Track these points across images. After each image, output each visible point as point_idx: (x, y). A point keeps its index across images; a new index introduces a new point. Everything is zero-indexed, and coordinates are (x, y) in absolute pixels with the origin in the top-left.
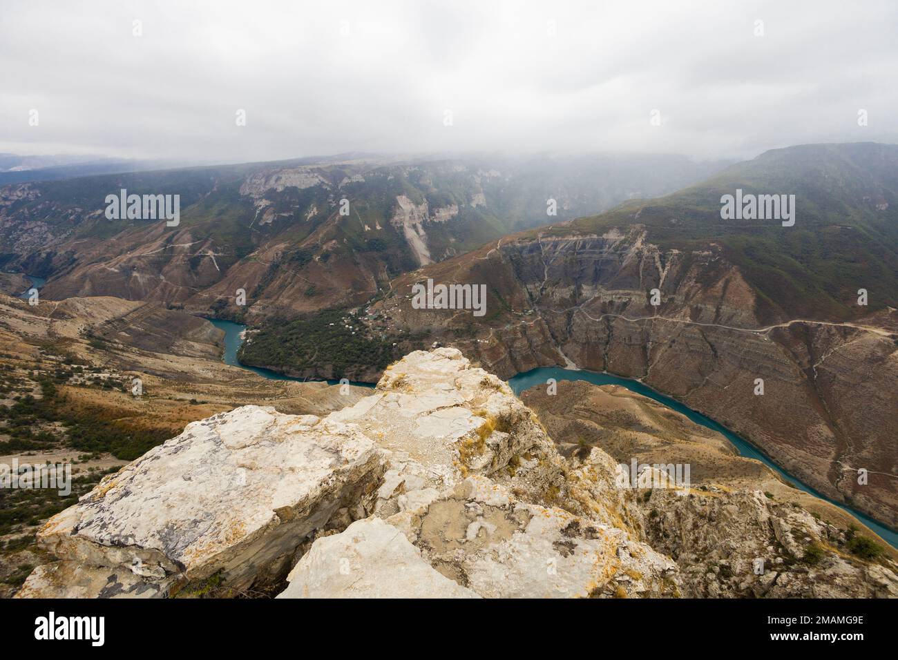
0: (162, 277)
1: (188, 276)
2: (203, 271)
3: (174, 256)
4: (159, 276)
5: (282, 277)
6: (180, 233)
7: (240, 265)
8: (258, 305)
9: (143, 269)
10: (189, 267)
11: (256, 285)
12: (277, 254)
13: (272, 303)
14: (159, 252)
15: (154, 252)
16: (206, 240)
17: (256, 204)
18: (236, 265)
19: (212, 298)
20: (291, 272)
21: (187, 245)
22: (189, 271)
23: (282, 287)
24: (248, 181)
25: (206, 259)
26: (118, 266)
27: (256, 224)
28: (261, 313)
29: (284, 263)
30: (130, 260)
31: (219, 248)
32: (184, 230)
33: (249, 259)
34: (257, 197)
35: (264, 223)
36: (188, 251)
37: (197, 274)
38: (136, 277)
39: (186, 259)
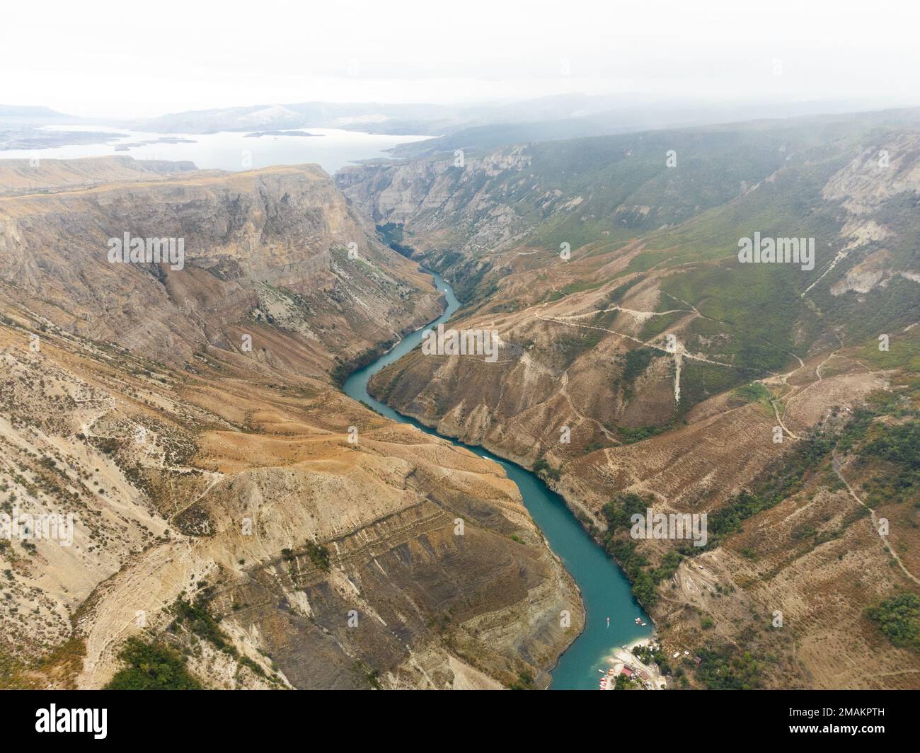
0: (565, 380)
1: (608, 393)
2: (643, 389)
3: (608, 335)
4: (560, 375)
5: (818, 498)
6: (645, 281)
7: (731, 403)
8: (708, 564)
9: (542, 351)
10: (620, 372)
11: (736, 491)
12: (836, 409)
13: (748, 585)
14: (585, 320)
15: (577, 317)
16: (686, 311)
17: (845, 231)
18: (721, 399)
19: (621, 479)
20: (855, 495)
21: (642, 316)
22: (616, 383)
23: (805, 536)
24: (856, 163)
25: (662, 362)
26: (508, 333)
27: (823, 289)
28: (703, 604)
29: (845, 450)
30: (531, 326)
31: (702, 340)
32: (654, 276)
33: (754, 394)
34: (859, 210)
35: (843, 291)
36: (637, 331)
37: (629, 395)
38: (524, 366)
39: (624, 350)
